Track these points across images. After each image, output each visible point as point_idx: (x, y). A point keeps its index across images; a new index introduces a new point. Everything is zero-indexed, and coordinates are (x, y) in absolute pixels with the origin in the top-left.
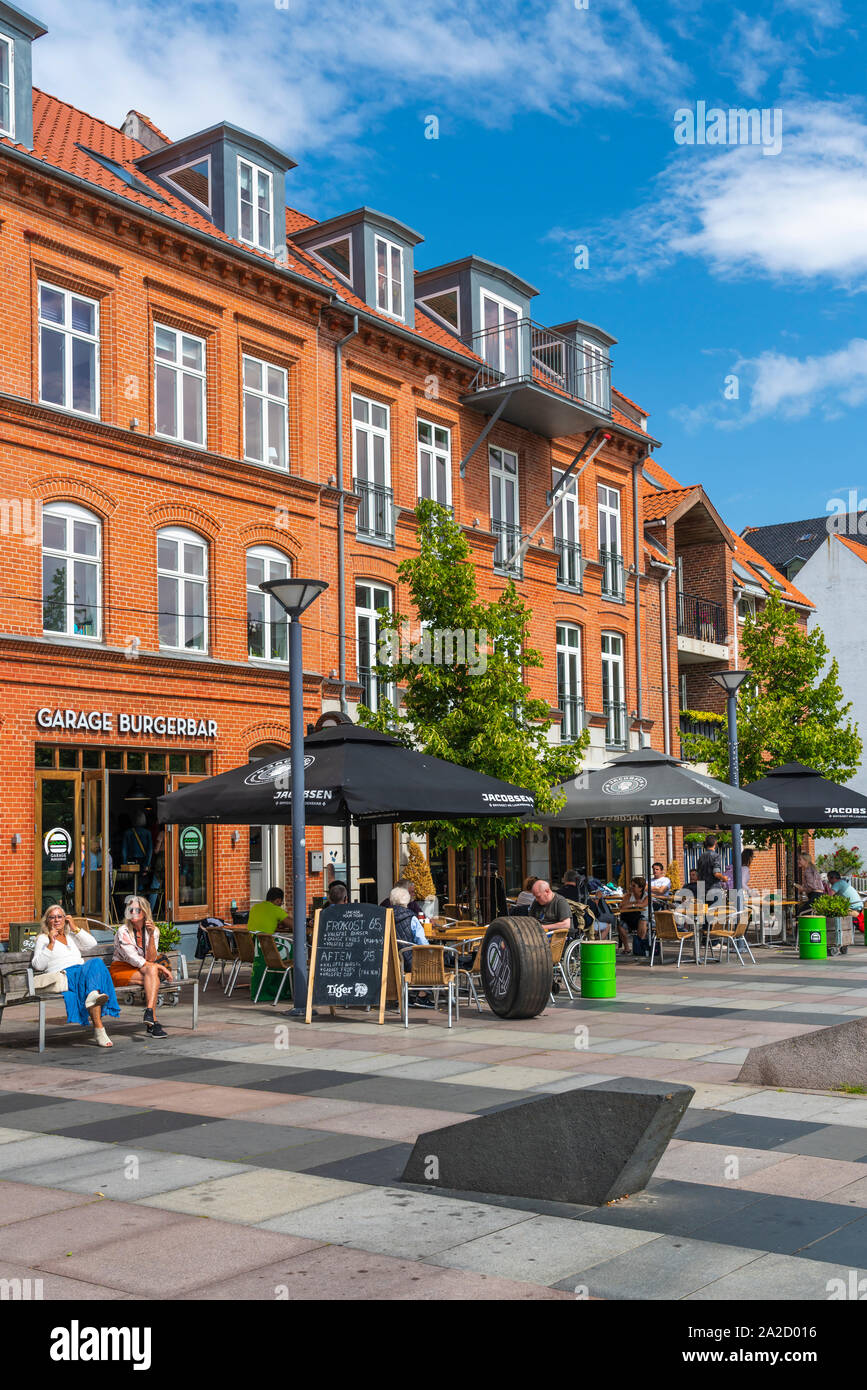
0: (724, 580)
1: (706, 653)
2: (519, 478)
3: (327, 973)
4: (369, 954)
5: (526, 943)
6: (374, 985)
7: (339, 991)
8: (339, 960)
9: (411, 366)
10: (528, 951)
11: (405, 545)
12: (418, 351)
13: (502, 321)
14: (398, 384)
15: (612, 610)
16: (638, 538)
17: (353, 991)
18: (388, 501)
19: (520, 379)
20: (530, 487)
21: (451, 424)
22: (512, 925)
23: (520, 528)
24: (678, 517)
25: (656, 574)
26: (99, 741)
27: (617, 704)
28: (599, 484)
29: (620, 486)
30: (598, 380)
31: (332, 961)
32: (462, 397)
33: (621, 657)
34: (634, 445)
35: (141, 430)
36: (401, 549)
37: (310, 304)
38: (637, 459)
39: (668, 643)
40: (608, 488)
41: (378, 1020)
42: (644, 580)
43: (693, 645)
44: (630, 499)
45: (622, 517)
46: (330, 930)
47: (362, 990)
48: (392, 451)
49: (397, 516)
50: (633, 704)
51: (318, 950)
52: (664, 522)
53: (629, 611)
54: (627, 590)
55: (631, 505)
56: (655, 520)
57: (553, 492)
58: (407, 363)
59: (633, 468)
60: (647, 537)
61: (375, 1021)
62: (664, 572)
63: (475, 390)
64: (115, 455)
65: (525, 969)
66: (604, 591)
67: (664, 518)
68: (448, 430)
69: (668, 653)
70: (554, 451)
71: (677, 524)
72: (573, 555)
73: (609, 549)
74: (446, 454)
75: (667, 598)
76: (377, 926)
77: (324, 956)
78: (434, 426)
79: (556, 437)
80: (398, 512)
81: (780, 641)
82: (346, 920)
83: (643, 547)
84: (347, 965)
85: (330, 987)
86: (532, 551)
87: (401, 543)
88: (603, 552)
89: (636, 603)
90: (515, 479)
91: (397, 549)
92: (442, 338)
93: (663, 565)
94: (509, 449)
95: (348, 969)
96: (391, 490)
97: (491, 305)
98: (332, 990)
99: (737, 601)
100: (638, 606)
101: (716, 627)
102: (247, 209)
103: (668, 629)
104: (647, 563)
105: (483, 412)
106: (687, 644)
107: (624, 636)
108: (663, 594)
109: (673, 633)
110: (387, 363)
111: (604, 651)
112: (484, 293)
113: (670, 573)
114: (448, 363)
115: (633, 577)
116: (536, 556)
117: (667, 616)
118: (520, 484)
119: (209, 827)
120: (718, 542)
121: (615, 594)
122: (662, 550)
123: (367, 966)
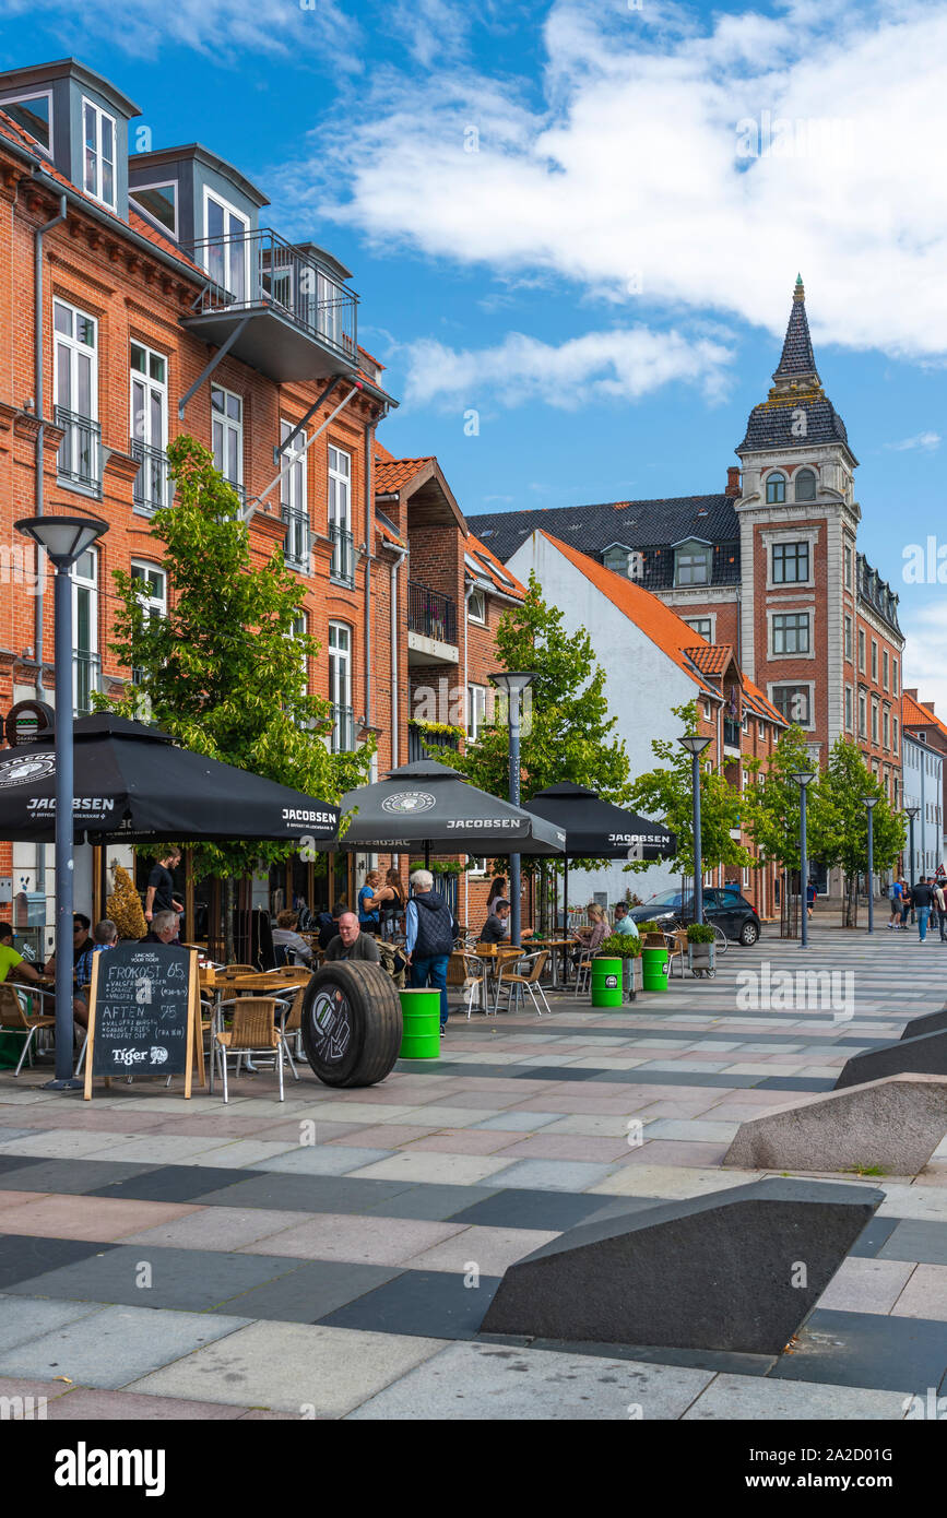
0: (456, 570)
1: (436, 654)
2: (244, 427)
3: (111, 1033)
4: (169, 1010)
5: (372, 994)
6: (177, 1048)
7: (129, 1057)
8: (126, 1018)
9: (125, 271)
10: (374, 1003)
11: (115, 496)
12: (135, 252)
13: (227, 230)
14: (109, 292)
15: (340, 595)
16: (369, 514)
17: (148, 1058)
18: (95, 439)
19: (248, 306)
20: (256, 440)
21: (168, 351)
22: (352, 972)
23: (244, 488)
24: (412, 492)
25: (388, 556)
27: (342, 706)
28: (329, 445)
29: (351, 449)
30: (331, 318)
31: (118, 1018)
32: (182, 319)
33: (349, 651)
34: (369, 402)
36: (110, 502)
37: (5, 172)
38: (370, 420)
39: (398, 640)
40: (339, 451)
41: (183, 1094)
42: (376, 563)
43: (423, 643)
44: (362, 467)
45: (352, 487)
46: (114, 978)
47: (160, 1055)
48: (100, 376)
49: (106, 458)
50: (360, 708)
51: (98, 1005)
52: (397, 497)
53: (358, 598)
54: (356, 573)
55: (362, 473)
56: (386, 493)
57: (282, 448)
58: (120, 267)
59: (366, 429)
60: (377, 515)
61: (180, 1094)
62: (397, 555)
63: (199, 312)
65: (371, 1026)
66: (333, 573)
67: (397, 492)
68: (165, 358)
69: (398, 651)
70: (282, 399)
71: (410, 501)
72: (301, 528)
73: (338, 524)
74: (163, 388)
75: (398, 586)
76: (179, 973)
77: (107, 1011)
78: (149, 350)
79: (284, 382)
80: (107, 455)
81: (540, 642)
82: (135, 965)
83: (374, 525)
84: (138, 1023)
85: (117, 1052)
86: (257, 517)
87: (110, 494)
88: (332, 526)
89: (366, 591)
90: (239, 427)
91: (105, 500)
92: (162, 240)
93: (396, 547)
94: (234, 391)
95: (141, 1028)
96: (99, 425)
97: (216, 210)
98: (120, 1056)
99: (468, 596)
100: (369, 594)
101: (445, 622)
103: (398, 622)
104: (379, 544)
105: (206, 340)
106: (419, 642)
107: (352, 628)
108: (394, 581)
109: (404, 628)
110: (95, 263)
111: (330, 645)
112: (208, 192)
113: (403, 557)
114: (169, 273)
115: (363, 559)
116: (262, 524)
117: (398, 608)
118: (244, 434)
120: (449, 526)
121: (343, 577)
122: (393, 529)
123: (166, 1024)
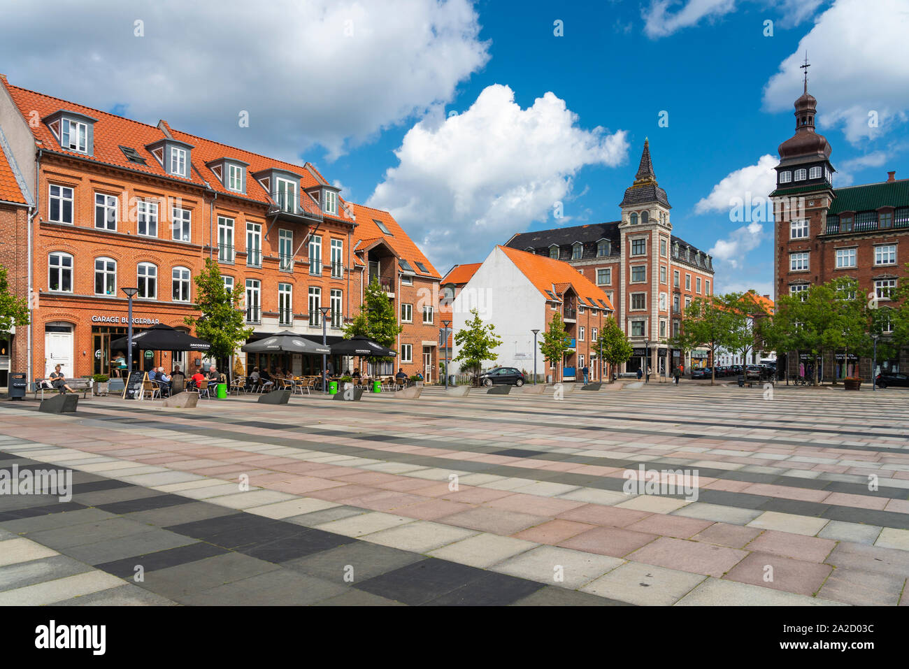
0: (394, 270)
2: (293, 239)
11: (239, 263)
12: (244, 202)
14: (237, 212)
15: (337, 282)
16: (351, 256)
18: (233, 250)
20: (297, 242)
21: (261, 223)
23: (293, 256)
24: (370, 249)
25: (359, 269)
26: (115, 325)
27: (338, 313)
28: (333, 240)
29: (342, 240)
32: (266, 214)
33: (341, 297)
34: (348, 226)
35: (132, 234)
36: (238, 265)
37: (199, 190)
38: (350, 230)
40: (336, 240)
42: (353, 271)
44: (348, 244)
45: (343, 250)
48: (235, 234)
50: (346, 313)
52: (363, 251)
53: (345, 282)
54: (345, 275)
55: (348, 246)
56: (359, 250)
57: (309, 243)
59: (348, 233)
60: (355, 256)
62: (363, 268)
64: (122, 242)
66: (333, 276)
67: (363, 249)
68: (260, 225)
70: (309, 229)
71: (370, 252)
72: (318, 264)
73: (336, 261)
74: (259, 233)
75: (364, 277)
78: (254, 225)
79: (310, 225)
80: (237, 253)
83: (353, 260)
87: (237, 263)
88: (333, 262)
90: (291, 240)
91: (236, 265)
92: (259, 197)
93: (362, 266)
94: (289, 230)
96: (234, 246)
97: (282, 183)
99: (400, 277)
100: (349, 280)
101: (390, 287)
102: (175, 163)
104: (354, 265)
107: (342, 290)
108: (362, 276)
111: (332, 296)
112: (278, 179)
113: (366, 268)
114: (258, 205)
115: (346, 270)
116: (300, 265)
118: (294, 241)
119: (156, 351)
120: (393, 256)
121: (339, 276)
122: (362, 261)
